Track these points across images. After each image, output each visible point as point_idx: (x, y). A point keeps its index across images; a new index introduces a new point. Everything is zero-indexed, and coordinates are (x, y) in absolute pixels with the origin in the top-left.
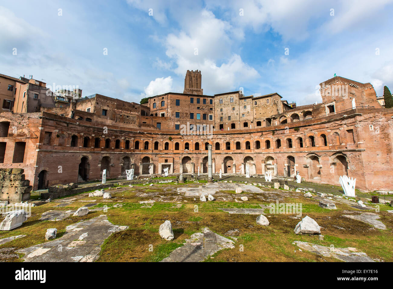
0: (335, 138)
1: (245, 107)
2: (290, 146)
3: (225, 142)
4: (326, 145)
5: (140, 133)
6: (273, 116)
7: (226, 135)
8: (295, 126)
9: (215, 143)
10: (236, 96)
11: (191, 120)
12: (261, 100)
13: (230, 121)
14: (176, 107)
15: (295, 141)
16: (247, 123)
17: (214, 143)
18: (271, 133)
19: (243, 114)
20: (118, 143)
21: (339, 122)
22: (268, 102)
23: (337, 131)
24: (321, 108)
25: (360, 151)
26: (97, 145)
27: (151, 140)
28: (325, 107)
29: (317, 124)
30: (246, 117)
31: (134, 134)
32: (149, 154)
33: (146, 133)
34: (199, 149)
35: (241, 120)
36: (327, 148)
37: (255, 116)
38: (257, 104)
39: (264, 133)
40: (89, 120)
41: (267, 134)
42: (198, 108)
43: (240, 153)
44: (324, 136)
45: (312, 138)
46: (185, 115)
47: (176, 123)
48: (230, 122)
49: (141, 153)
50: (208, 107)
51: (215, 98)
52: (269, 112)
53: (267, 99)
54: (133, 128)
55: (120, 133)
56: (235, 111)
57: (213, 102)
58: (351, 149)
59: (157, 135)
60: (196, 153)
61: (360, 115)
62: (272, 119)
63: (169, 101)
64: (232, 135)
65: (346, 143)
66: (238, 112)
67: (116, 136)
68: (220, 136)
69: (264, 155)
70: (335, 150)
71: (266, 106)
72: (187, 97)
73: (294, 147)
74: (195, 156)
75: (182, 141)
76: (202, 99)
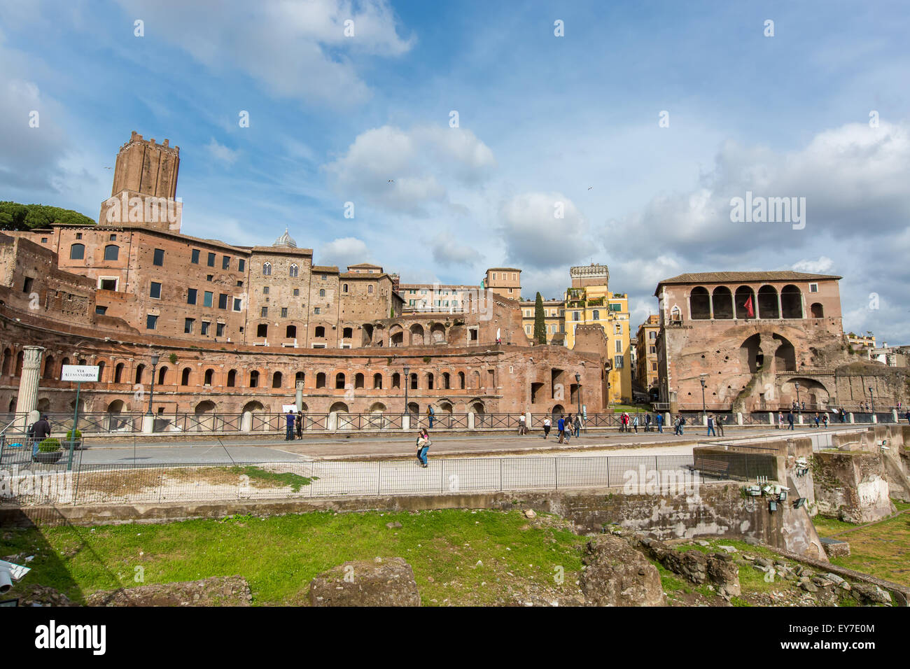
0: (475, 378)
1: (322, 292)
2: (414, 386)
3: (296, 371)
4: (463, 387)
5: (109, 342)
6: (379, 322)
7: (297, 358)
8: (424, 355)
9: (273, 372)
10: (304, 263)
11: (189, 306)
12: (357, 283)
13: (284, 319)
14: (154, 268)
15: (423, 379)
16: (324, 328)
17: (270, 373)
18: (385, 361)
19: (317, 309)
21: (480, 358)
22: (370, 292)
23: (478, 369)
24: (462, 331)
25: (498, 398)
27: (130, 359)
28: (466, 330)
29: (456, 356)
30: (322, 316)
31: (96, 346)
32: (123, 394)
33: (121, 342)
34: (233, 386)
35: (310, 320)
36: (464, 392)
37: (341, 316)
38: (348, 291)
39: (372, 360)
41: (379, 362)
42: (210, 278)
43: (323, 396)
44: (462, 374)
45: (447, 376)
46: (175, 292)
47: (150, 312)
48: (286, 322)
49: (108, 391)
50: (233, 277)
51: (253, 258)
52: (371, 313)
53: (369, 283)
54: (80, 326)
55: (70, 343)
56: (299, 299)
57: (246, 268)
58: (490, 395)
59: (144, 349)
60: (229, 395)
61: (502, 353)
62: (375, 328)
63: (135, 250)
64: (310, 358)
65: (486, 387)
66: (306, 302)
67: (64, 350)
68: (285, 359)
69: (369, 401)
70: (473, 396)
71: (365, 298)
72: (184, 245)
73: (421, 389)
74: (225, 399)
75: (200, 364)
76: (220, 255)
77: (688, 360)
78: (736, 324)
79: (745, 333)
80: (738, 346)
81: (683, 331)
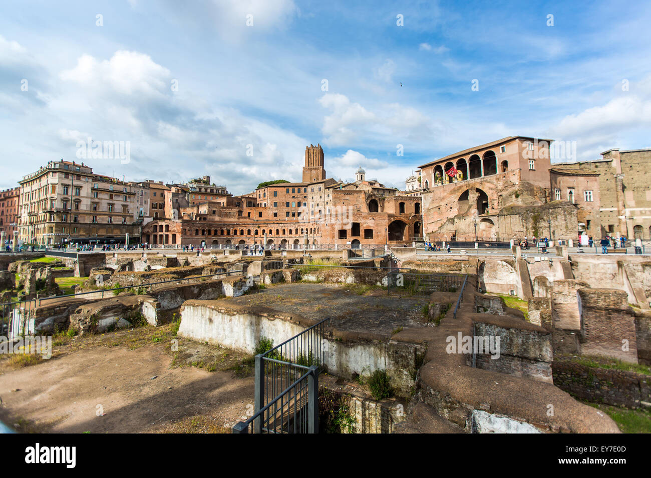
1: (328, 195)
5: (237, 224)
9: (289, 229)
10: (323, 185)
11: (287, 208)
13: (318, 208)
14: (274, 198)
20: (222, 232)
26: (209, 233)
27: (245, 228)
31: (234, 225)
32: (244, 238)
33: (241, 224)
34: (278, 234)
35: (325, 207)
40: (205, 219)
42: (293, 197)
46: (282, 204)
47: (275, 212)
49: (238, 237)
50: (302, 195)
51: (308, 187)
54: (232, 221)
55: (224, 226)
57: (307, 191)
59: (249, 225)
60: (277, 237)
67: (221, 228)
72: (283, 188)
75: (267, 228)
76: (296, 189)
77: (432, 211)
78: (456, 185)
79: (460, 191)
80: (456, 200)
81: (430, 194)
